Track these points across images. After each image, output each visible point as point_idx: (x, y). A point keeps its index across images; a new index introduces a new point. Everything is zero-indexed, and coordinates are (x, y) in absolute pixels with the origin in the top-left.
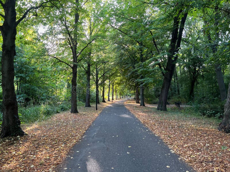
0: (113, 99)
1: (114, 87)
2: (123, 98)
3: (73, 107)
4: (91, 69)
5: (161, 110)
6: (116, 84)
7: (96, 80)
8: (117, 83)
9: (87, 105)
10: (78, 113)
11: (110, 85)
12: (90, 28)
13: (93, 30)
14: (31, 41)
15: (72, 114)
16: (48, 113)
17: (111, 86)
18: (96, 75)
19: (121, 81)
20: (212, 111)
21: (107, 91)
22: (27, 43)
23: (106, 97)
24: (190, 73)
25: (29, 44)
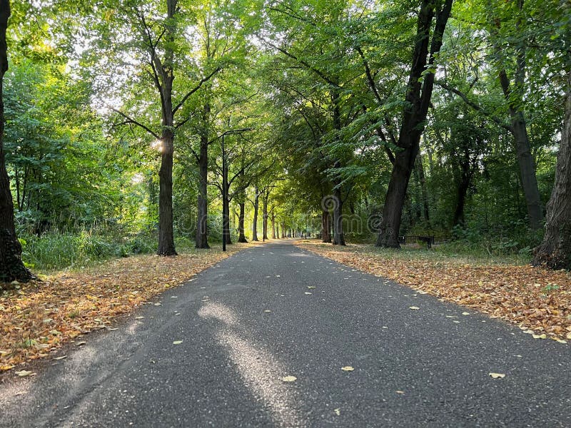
0: (265, 237)
1: (269, 207)
2: (290, 236)
3: (162, 240)
4: (211, 153)
5: (387, 246)
6: (272, 199)
7: (223, 184)
8: (276, 197)
9: (200, 245)
10: (177, 254)
11: (257, 201)
12: (208, 47)
13: (214, 53)
14: (51, 54)
15: (162, 258)
16: (98, 253)
17: (261, 204)
18: (223, 172)
19: (285, 191)
20: (512, 243)
21: (249, 215)
22: (42, 59)
23: (248, 232)
24: (455, 168)
25: (45, 61)
